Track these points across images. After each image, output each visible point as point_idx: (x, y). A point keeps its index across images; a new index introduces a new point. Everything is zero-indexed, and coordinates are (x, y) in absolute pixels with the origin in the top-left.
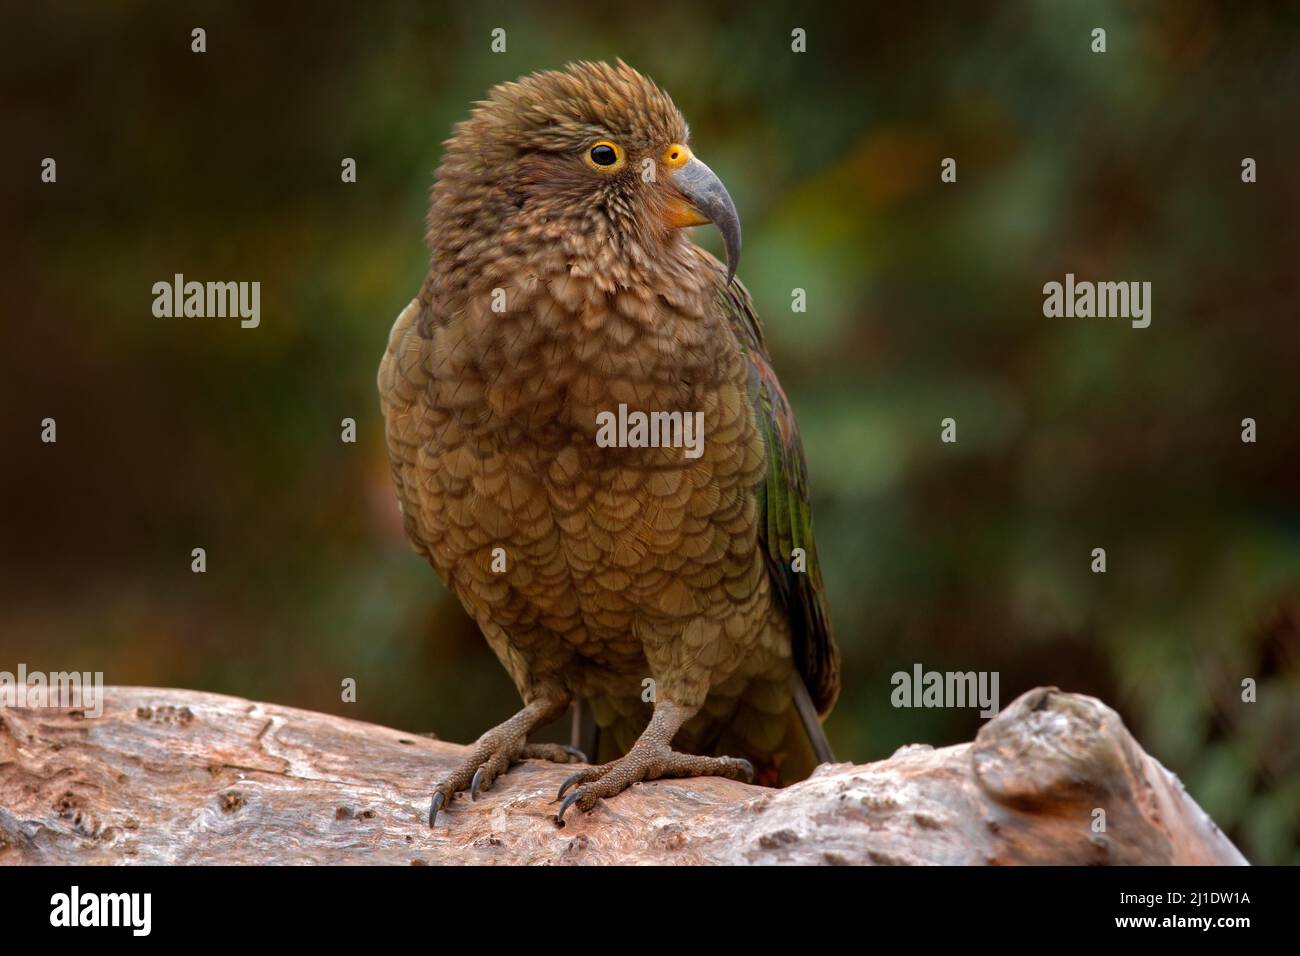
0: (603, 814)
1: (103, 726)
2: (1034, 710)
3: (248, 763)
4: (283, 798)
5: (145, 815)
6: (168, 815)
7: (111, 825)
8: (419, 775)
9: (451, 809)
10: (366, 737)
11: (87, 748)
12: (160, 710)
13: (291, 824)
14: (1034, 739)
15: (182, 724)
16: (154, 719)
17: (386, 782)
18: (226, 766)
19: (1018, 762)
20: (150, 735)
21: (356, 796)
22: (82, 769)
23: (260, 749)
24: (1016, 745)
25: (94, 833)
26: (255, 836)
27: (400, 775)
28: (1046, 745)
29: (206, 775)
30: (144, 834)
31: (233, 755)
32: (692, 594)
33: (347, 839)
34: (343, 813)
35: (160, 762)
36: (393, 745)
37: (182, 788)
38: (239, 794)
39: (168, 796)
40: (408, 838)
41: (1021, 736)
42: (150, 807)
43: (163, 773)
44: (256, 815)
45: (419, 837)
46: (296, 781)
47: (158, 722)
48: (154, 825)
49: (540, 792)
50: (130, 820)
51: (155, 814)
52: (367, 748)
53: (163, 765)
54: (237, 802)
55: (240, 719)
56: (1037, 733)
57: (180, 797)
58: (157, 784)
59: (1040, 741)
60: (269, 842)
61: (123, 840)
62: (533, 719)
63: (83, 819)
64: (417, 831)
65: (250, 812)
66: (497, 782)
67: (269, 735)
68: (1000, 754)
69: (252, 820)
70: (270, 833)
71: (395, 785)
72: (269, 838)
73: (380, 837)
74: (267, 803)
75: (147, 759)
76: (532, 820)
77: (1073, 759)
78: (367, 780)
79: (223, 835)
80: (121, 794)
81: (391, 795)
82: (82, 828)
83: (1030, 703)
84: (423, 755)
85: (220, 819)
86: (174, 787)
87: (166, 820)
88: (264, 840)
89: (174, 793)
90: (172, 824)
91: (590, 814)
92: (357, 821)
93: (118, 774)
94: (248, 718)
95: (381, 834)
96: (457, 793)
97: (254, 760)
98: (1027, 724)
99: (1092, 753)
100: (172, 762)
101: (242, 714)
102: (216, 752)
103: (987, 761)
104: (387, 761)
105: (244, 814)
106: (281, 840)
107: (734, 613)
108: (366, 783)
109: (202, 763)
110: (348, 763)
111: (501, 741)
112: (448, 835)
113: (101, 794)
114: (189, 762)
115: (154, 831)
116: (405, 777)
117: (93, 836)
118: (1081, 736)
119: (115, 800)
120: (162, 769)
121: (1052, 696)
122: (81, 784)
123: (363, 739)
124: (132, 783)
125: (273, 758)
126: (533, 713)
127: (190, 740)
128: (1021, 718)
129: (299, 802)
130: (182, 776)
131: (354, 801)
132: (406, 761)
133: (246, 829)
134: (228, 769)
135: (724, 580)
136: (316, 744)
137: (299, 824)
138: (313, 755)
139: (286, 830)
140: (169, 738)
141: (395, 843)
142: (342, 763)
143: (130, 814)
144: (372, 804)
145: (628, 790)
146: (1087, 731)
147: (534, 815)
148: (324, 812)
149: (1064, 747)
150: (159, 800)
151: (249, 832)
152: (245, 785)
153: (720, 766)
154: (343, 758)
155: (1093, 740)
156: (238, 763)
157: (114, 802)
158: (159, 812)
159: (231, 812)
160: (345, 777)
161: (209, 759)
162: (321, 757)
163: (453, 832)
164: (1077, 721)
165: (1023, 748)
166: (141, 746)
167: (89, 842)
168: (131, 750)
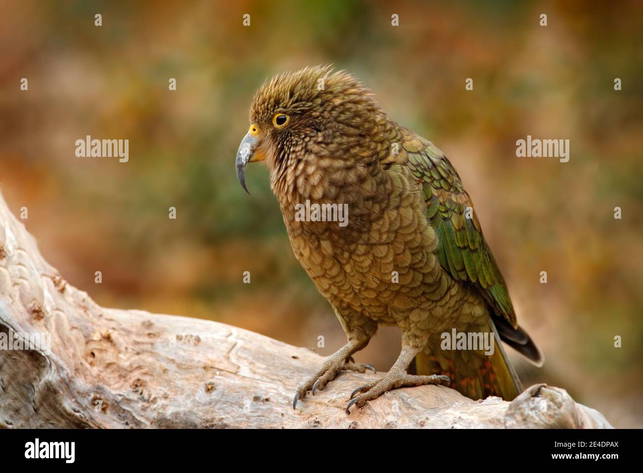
0: (368, 409)
1: (161, 342)
2: (533, 396)
3: (221, 366)
4: (232, 388)
5: (172, 392)
6: (182, 391)
7: (156, 396)
8: (295, 378)
9: (304, 399)
10: (277, 354)
11: (152, 354)
12: (186, 336)
13: (234, 401)
14: (530, 412)
15: (195, 344)
16: (183, 340)
17: (280, 381)
18: (212, 367)
19: (522, 423)
20: (180, 349)
21: (264, 389)
22: (147, 366)
23: (228, 358)
24: (522, 414)
25: (148, 400)
26: (218, 406)
27: (287, 378)
28: (534, 416)
29: (203, 370)
30: (170, 401)
31: (215, 361)
32: (409, 300)
33: (256, 412)
34: (256, 399)
35: (184, 363)
36: (288, 359)
37: (191, 377)
38: (213, 384)
39: (184, 381)
40: (282, 414)
41: (525, 410)
42: (175, 387)
43: (185, 369)
44: (220, 396)
45: (287, 414)
46: (241, 378)
47: (185, 343)
48: (175, 397)
49: (343, 394)
50: (165, 394)
51: (176, 391)
52: (276, 361)
53: (184, 365)
54: (212, 388)
55: (222, 342)
56: (532, 409)
57: (190, 382)
58: (182, 374)
59: (532, 413)
60: (224, 410)
61: (161, 404)
62: (349, 351)
63: (144, 393)
64: (287, 411)
65: (217, 394)
66: (327, 385)
67: (234, 351)
68: (515, 418)
69: (218, 398)
70: (225, 405)
71: (283, 383)
72: (224, 408)
73: (270, 413)
74: (225, 390)
75: (178, 361)
76: (337, 410)
77: (546, 424)
78: (272, 379)
79: (204, 405)
80: (163, 379)
81: (281, 389)
82: (143, 397)
83: (531, 392)
84: (300, 366)
85: (204, 396)
86: (188, 376)
87: (181, 394)
88: (221, 409)
89: (187, 380)
90: (184, 396)
91: (362, 409)
92: (262, 403)
93: (164, 369)
94: (226, 341)
95: (271, 410)
96: (307, 392)
97: (224, 365)
98: (528, 404)
99: (556, 421)
100: (189, 363)
101: (224, 338)
102: (208, 359)
103: (510, 421)
104: (283, 369)
105: (214, 395)
106: (229, 409)
107: (436, 306)
108: (270, 381)
109: (202, 365)
110: (266, 369)
111: (332, 363)
112: (299, 414)
113: (154, 380)
114: (196, 364)
115: (175, 400)
116: (289, 379)
117: (148, 401)
118: (551, 413)
119: (160, 383)
120: (183, 367)
121: (543, 389)
122: (145, 374)
123: (275, 356)
124: (170, 373)
125: (233, 364)
126: (350, 347)
127: (198, 352)
128: (527, 400)
129: (239, 390)
130: (192, 370)
131: (263, 392)
132: (291, 369)
133: (214, 403)
134: (212, 369)
135: (424, 293)
136: (254, 358)
137: (237, 402)
138: (251, 363)
139: (232, 404)
140: (189, 351)
141: (277, 417)
142: (263, 369)
143: (165, 390)
144: (270, 394)
145: (383, 396)
146: (555, 410)
147: (338, 407)
148: (248, 397)
149: (543, 418)
150: (179, 383)
151: (216, 404)
152: (218, 379)
153: (432, 380)
154: (264, 366)
155: (557, 414)
156: (217, 366)
157: (159, 384)
158: (179, 390)
159: (209, 393)
160: (263, 377)
161: (205, 363)
162: (254, 365)
163: (303, 413)
164: (551, 403)
165: (525, 417)
166: (176, 354)
167: (146, 404)
168: (171, 356)
